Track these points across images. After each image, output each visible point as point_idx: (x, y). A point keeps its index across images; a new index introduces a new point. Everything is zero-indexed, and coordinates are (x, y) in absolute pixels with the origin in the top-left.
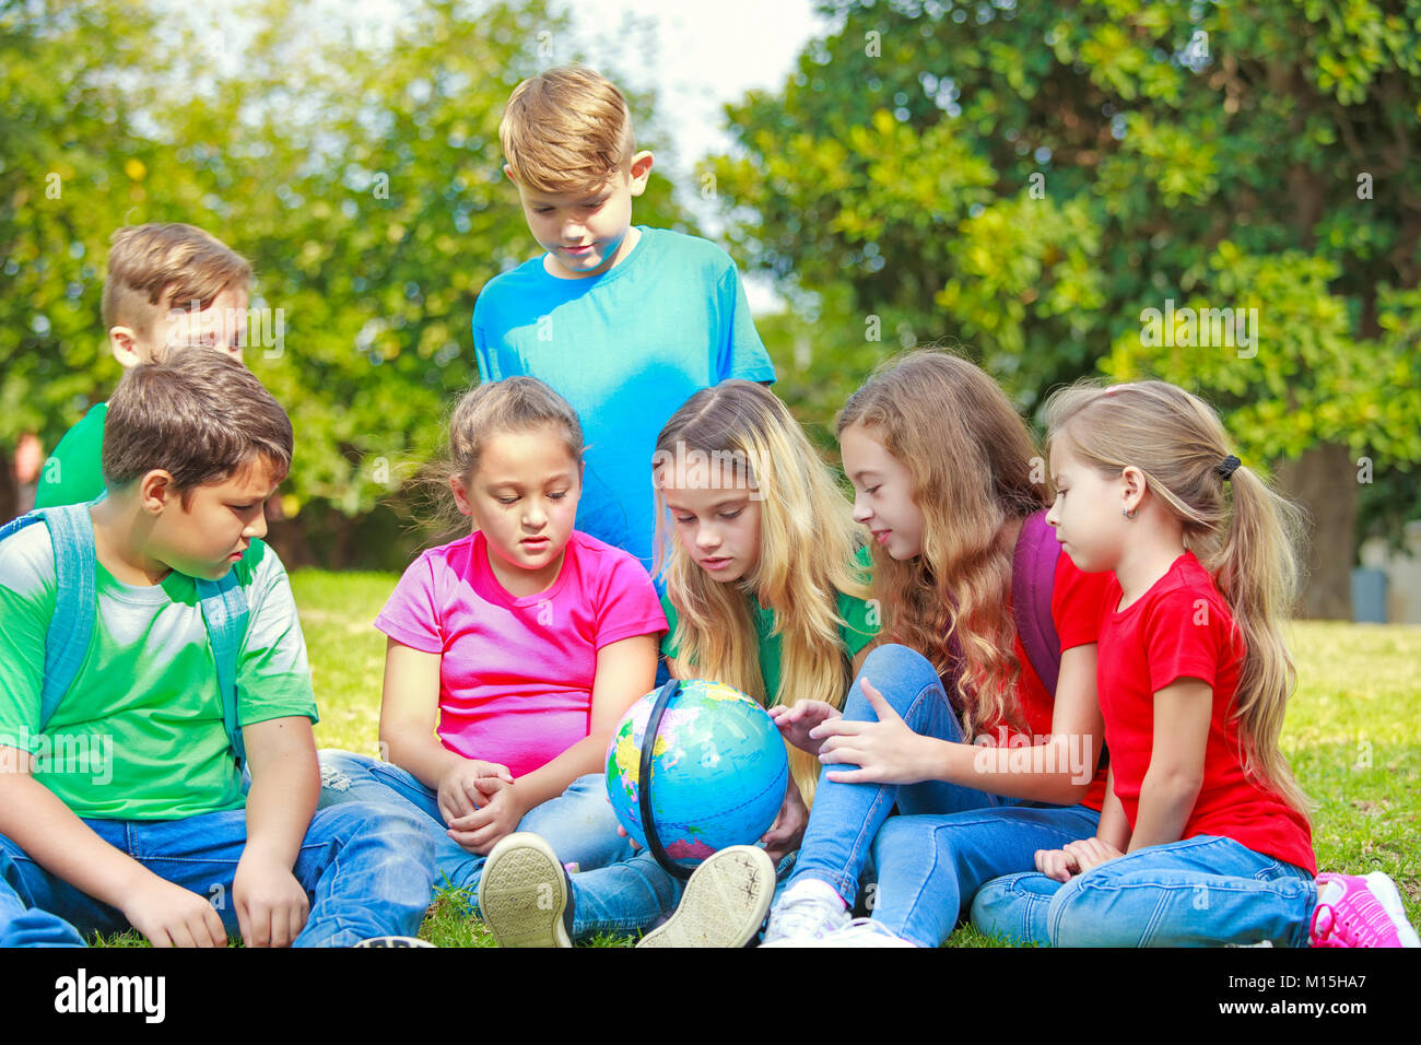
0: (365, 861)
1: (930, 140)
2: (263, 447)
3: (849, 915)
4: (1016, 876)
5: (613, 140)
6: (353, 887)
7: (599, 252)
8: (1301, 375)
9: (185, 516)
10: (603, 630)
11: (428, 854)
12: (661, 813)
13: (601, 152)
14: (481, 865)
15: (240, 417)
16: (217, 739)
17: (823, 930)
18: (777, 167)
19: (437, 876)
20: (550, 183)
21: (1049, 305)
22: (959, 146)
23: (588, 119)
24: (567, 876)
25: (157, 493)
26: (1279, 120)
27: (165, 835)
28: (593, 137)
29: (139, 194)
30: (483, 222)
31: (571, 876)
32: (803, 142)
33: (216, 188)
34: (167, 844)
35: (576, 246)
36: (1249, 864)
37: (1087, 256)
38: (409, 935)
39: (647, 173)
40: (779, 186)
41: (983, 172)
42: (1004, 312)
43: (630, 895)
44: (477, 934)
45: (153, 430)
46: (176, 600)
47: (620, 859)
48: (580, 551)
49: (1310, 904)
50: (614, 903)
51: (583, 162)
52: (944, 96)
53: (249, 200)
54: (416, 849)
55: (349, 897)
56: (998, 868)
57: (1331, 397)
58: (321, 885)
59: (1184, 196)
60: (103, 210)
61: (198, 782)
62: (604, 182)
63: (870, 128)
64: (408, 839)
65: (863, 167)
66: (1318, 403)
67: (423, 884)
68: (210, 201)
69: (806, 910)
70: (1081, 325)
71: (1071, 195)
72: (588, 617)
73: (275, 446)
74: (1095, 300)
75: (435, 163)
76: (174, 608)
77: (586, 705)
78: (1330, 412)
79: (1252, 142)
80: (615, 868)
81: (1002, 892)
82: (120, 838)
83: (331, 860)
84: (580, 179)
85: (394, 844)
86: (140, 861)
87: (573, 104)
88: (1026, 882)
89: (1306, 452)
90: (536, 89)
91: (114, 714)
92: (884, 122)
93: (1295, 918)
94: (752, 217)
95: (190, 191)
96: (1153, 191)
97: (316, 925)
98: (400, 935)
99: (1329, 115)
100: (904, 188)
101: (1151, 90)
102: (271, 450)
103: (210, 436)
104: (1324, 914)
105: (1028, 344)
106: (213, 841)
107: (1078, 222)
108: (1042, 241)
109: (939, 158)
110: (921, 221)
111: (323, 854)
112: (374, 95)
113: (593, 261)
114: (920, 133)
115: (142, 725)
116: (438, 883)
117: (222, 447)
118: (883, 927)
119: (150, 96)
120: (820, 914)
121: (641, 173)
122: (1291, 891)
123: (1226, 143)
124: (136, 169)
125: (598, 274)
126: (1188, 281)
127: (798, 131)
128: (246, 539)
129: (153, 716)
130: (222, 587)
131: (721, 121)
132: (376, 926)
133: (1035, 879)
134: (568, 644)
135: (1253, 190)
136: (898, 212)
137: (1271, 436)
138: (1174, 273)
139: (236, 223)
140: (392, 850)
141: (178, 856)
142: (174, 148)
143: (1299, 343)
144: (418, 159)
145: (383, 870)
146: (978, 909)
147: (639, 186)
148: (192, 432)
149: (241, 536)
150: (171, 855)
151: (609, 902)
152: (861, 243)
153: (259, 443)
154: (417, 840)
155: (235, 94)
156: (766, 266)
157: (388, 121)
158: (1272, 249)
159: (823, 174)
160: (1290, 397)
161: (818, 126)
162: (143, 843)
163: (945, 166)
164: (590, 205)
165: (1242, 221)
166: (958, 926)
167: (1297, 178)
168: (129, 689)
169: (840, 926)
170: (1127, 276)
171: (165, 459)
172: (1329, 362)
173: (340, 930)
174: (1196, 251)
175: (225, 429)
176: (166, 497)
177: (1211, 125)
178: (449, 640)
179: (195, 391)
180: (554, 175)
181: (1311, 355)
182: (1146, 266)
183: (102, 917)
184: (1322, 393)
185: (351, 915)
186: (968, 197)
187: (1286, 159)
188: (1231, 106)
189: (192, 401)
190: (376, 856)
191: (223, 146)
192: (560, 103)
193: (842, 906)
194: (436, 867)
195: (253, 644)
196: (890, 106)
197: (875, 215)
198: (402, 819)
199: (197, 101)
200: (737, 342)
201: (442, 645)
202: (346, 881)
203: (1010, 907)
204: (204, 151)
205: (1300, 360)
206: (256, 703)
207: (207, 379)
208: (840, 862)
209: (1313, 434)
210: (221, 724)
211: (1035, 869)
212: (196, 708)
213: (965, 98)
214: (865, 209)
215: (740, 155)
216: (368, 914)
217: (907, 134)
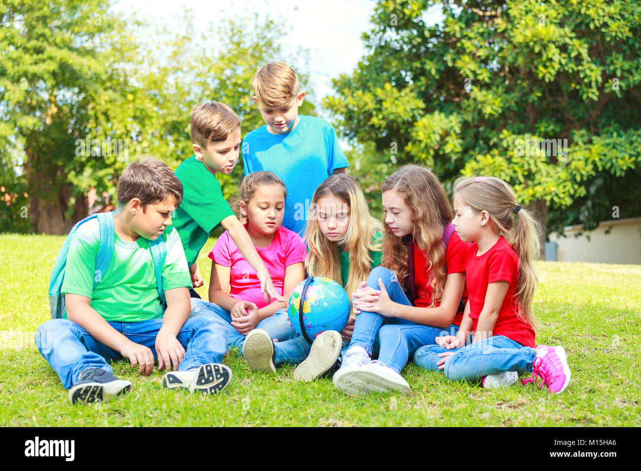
0: (204, 337)
1: (403, 93)
2: (173, 193)
3: (370, 359)
4: (429, 346)
5: (293, 87)
6: (200, 346)
7: (288, 126)
8: (530, 176)
9: (144, 215)
10: (288, 260)
11: (226, 334)
12: (307, 322)
13: (289, 91)
14: (244, 339)
15: (166, 182)
16: (154, 294)
17: (361, 363)
18: (350, 101)
19: (229, 342)
20: (272, 103)
21: (444, 150)
22: (413, 94)
23: (284, 80)
24: (273, 344)
25: (135, 206)
26: (524, 88)
27: (135, 327)
28: (286, 86)
29: (131, 106)
30: (247, 117)
31: (275, 344)
32: (359, 93)
33: (157, 104)
34: (136, 330)
35: (280, 124)
36: (512, 345)
37: (457, 135)
38: (219, 363)
39: (303, 99)
40: (351, 107)
41: (422, 105)
42: (428, 153)
43: (295, 350)
44: (243, 363)
45: (135, 184)
46: (141, 247)
47: (292, 338)
48: (280, 232)
49: (533, 356)
50: (290, 353)
51: (283, 95)
52: (408, 77)
53: (168, 108)
54: (222, 333)
55: (199, 349)
56: (423, 343)
57: (540, 184)
58: (189, 345)
59: (491, 115)
60: (119, 110)
61: (146, 309)
62: (290, 101)
63: (383, 88)
64: (219, 329)
65: (380, 102)
66: (535, 185)
67: (224, 345)
68: (156, 108)
69: (355, 356)
70: (454, 157)
71: (451, 113)
72: (283, 255)
73: (177, 192)
74: (459, 149)
75: (233, 97)
76: (141, 250)
77: (282, 286)
78: (539, 189)
79: (515, 96)
80: (290, 341)
81: (424, 352)
82: (120, 327)
83: (192, 336)
84: (282, 101)
85: (214, 331)
86: (126, 336)
87: (279, 75)
88: (433, 348)
89: (530, 201)
90: (266, 69)
91: (118, 285)
92: (388, 86)
93: (529, 361)
94: (342, 118)
95: (149, 105)
96: (480, 112)
97: (187, 359)
98: (216, 363)
99: (541, 86)
100: (394, 110)
101: (480, 78)
102: (175, 193)
103: (155, 188)
104: (538, 360)
105: (436, 164)
106: (151, 329)
107: (454, 122)
108: (442, 128)
109: (406, 98)
110: (400, 120)
111: (189, 334)
112: (212, 73)
113: (285, 129)
114: (400, 91)
115: (127, 289)
116: (229, 345)
117: (158, 192)
118: (383, 363)
119: (136, 72)
120: (360, 358)
121: (301, 98)
122: (527, 352)
123: (504, 96)
124: (130, 97)
125: (287, 134)
126: (491, 143)
127: (358, 89)
128: (165, 225)
129: (131, 287)
130: (157, 242)
131: (332, 84)
132: (207, 360)
133: (435, 347)
134: (275, 265)
135: (514, 112)
136: (392, 117)
137: (520, 196)
138: (487, 140)
139: (164, 117)
140: (213, 333)
141: (140, 334)
142: (143, 89)
143: (529, 164)
144: (226, 95)
145: (210, 340)
146: (416, 357)
147: (300, 103)
148: (148, 186)
149: (163, 224)
150: (137, 334)
151: (288, 353)
152: (380, 128)
153: (171, 191)
154: (222, 329)
155: (165, 72)
156: (346, 135)
157: (217, 82)
158: (520, 132)
159: (366, 104)
160: (526, 183)
161: (364, 87)
162: (128, 329)
163: (408, 102)
164: (285, 110)
165: (510, 122)
166: (408, 363)
167: (529, 108)
168: (124, 277)
169: (368, 363)
170: (469, 140)
171: (138, 195)
172: (538, 171)
173: (195, 361)
174: (495, 132)
175: (160, 186)
176: (138, 207)
177: (500, 90)
178: (234, 262)
179: (150, 171)
180: (273, 100)
181: (534, 169)
182: (477, 137)
183: (113, 354)
184: (536, 182)
185: (200, 356)
186: (416, 112)
187: (526, 101)
188: (507, 82)
189: (149, 175)
190: (208, 335)
191: (159, 89)
192: (274, 74)
193: (368, 355)
194: (229, 339)
195: (167, 262)
196: (389, 81)
197: (384, 118)
198: (217, 322)
199: (151, 73)
200: (335, 154)
201: (231, 264)
202: (197, 343)
203: (427, 357)
204: (153, 91)
205: (529, 171)
206: (169, 283)
207: (155, 168)
208: (366, 340)
209: (534, 196)
210: (156, 290)
211: (435, 343)
212: (147, 284)
213: (415, 78)
214: (380, 116)
215: (338, 96)
216: (205, 355)
217: (395, 90)
